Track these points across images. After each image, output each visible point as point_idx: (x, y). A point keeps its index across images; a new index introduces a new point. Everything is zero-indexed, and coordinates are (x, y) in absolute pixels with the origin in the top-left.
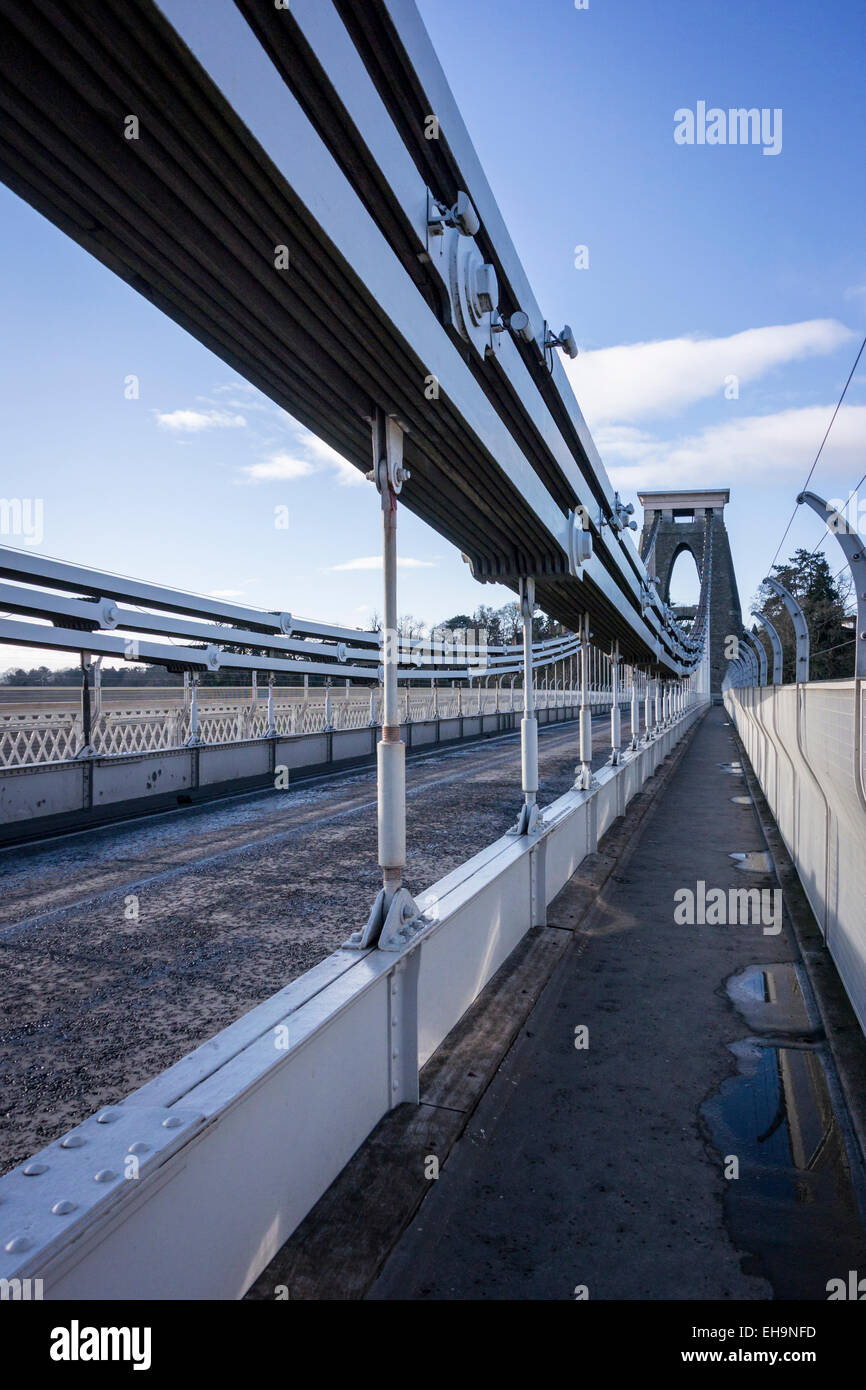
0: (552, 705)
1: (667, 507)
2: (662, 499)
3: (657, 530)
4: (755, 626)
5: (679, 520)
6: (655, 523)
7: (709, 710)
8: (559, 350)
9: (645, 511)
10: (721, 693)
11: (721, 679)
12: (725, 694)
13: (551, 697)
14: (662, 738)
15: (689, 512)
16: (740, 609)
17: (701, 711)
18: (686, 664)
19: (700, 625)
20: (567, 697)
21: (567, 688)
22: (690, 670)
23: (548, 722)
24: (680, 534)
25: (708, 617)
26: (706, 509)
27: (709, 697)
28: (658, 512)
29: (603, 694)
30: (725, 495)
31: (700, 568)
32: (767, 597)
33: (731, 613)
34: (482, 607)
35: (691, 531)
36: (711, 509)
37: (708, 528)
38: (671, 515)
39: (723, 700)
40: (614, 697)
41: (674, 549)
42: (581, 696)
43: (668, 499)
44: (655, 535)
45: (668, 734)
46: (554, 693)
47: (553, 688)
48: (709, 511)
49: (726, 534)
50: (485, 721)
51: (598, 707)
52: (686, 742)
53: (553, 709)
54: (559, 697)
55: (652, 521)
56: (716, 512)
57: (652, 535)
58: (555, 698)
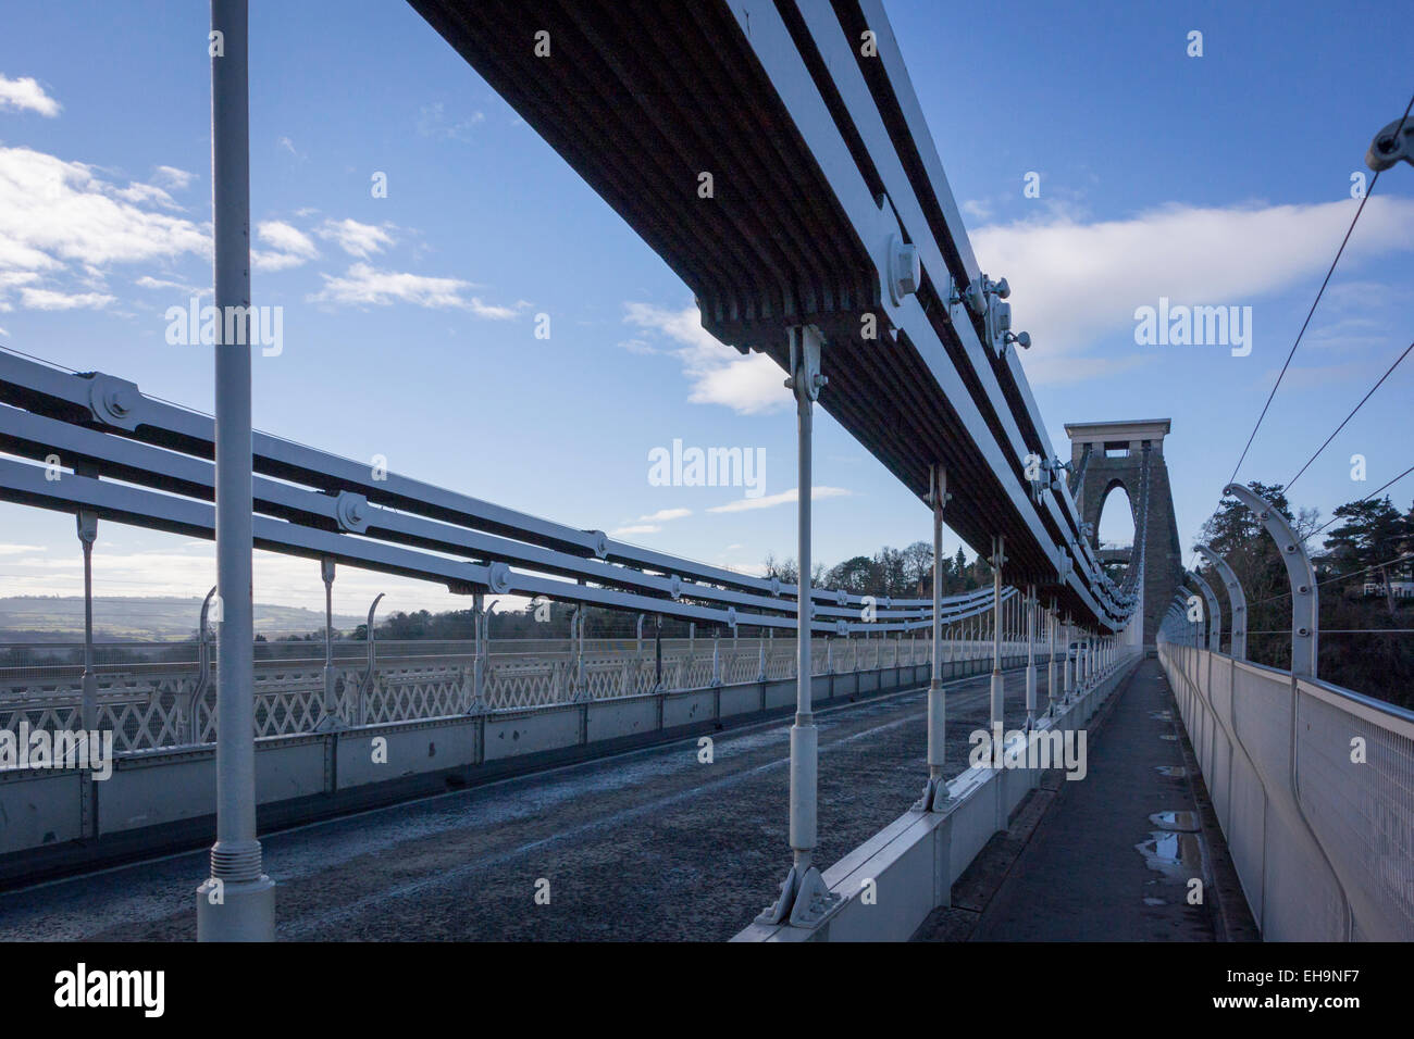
0: (958, 658)
1: (1098, 439)
2: (1093, 431)
3: (1087, 466)
4: (1198, 567)
5: (1111, 454)
6: (1084, 459)
7: (1141, 663)
8: (1016, 345)
9: (1073, 445)
10: (1155, 644)
11: (1156, 629)
12: (1159, 646)
13: (957, 649)
14: (1083, 700)
15: (1124, 445)
16: (1179, 552)
17: (1132, 664)
18: (1120, 619)
19: (1133, 574)
20: (976, 649)
21: (976, 639)
22: (1124, 624)
23: (953, 678)
24: (1112, 470)
25: (1142, 565)
26: (1144, 442)
27: (1141, 649)
28: (1088, 445)
29: (1017, 644)
30: (1166, 425)
31: (1134, 507)
32: (1212, 536)
33: (1169, 556)
34: (886, 549)
35: (1124, 466)
36: (1149, 441)
37: (1145, 462)
38: (1102, 448)
39: (1157, 652)
40: (1029, 648)
41: (1107, 484)
42: (996, 648)
43: (1099, 431)
44: (1084, 472)
45: (1090, 695)
46: (962, 643)
47: (960, 638)
48: (1146, 443)
49: (1166, 468)
50: (883, 675)
51: (1011, 660)
52: (1118, 693)
53: (959, 662)
54: (966, 649)
55: (1081, 456)
56: (1155, 445)
57: (1080, 472)
58: (965, 650)
